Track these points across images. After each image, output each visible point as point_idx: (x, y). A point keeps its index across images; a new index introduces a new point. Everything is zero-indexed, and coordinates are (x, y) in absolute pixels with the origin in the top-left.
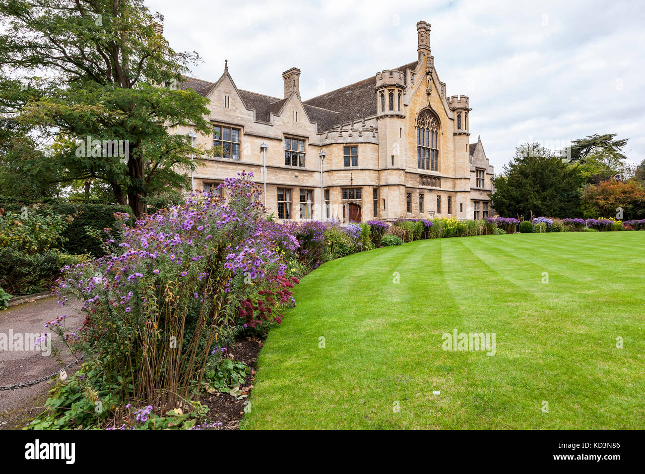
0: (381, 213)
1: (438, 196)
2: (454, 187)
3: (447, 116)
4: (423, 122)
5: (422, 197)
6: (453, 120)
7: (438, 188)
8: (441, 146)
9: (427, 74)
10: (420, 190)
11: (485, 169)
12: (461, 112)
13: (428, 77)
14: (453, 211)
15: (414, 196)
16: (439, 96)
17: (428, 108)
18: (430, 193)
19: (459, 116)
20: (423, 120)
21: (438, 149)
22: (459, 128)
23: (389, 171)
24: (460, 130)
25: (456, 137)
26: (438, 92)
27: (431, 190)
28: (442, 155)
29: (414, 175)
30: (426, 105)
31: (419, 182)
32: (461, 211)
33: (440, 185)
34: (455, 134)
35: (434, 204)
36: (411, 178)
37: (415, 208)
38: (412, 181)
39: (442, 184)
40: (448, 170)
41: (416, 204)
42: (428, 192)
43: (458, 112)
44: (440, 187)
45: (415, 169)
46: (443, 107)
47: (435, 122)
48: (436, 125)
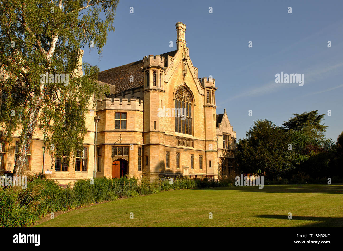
0: (144, 167)
1: (191, 155)
2: (205, 148)
3: (199, 92)
4: (180, 96)
5: (178, 155)
6: (204, 96)
7: (192, 148)
8: (194, 115)
9: (184, 60)
10: (177, 149)
11: (230, 134)
12: (209, 90)
13: (184, 62)
14: (204, 167)
15: (172, 154)
17: (184, 86)
18: (185, 152)
19: (208, 93)
20: (180, 94)
23: (152, 133)
24: (209, 103)
26: (192, 74)
27: (186, 150)
28: (194, 122)
29: (172, 137)
30: (182, 83)
31: (176, 143)
32: (210, 167)
34: (205, 107)
35: (188, 161)
36: (170, 139)
37: (172, 164)
38: (170, 141)
39: (194, 145)
40: (199, 134)
41: (174, 160)
42: (183, 151)
43: (207, 90)
44: (194, 148)
45: (173, 133)
46: (195, 85)
47: (189, 96)
48: (190, 99)
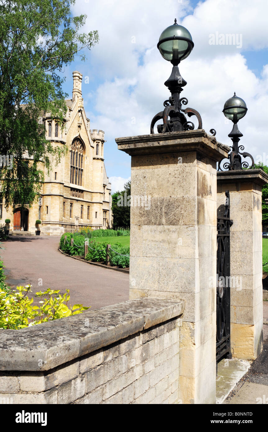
0: (44, 216)
1: (81, 205)
2: (92, 199)
3: (90, 144)
4: (75, 147)
5: (71, 205)
6: (93, 148)
7: (81, 199)
8: (85, 167)
9: (79, 111)
10: (71, 200)
11: (106, 185)
12: (99, 142)
13: (80, 113)
14: (90, 217)
15: (67, 205)
16: (86, 128)
17: (78, 137)
18: (76, 203)
19: (97, 145)
20: (75, 146)
21: (82, 169)
22: (97, 154)
23: (53, 184)
24: (97, 156)
25: (94, 160)
26: (85, 126)
27: (77, 200)
28: (85, 174)
29: (67, 188)
30: (77, 135)
31: (70, 194)
32: (96, 218)
33: (83, 197)
34: (94, 159)
35: (79, 211)
36: (65, 190)
37: (67, 214)
38: (66, 192)
39: (84, 196)
40: (88, 185)
41: (68, 210)
42: (75, 202)
43: (97, 142)
44: (83, 199)
45: (68, 184)
46: (87, 137)
47: (82, 148)
48: (82, 150)
